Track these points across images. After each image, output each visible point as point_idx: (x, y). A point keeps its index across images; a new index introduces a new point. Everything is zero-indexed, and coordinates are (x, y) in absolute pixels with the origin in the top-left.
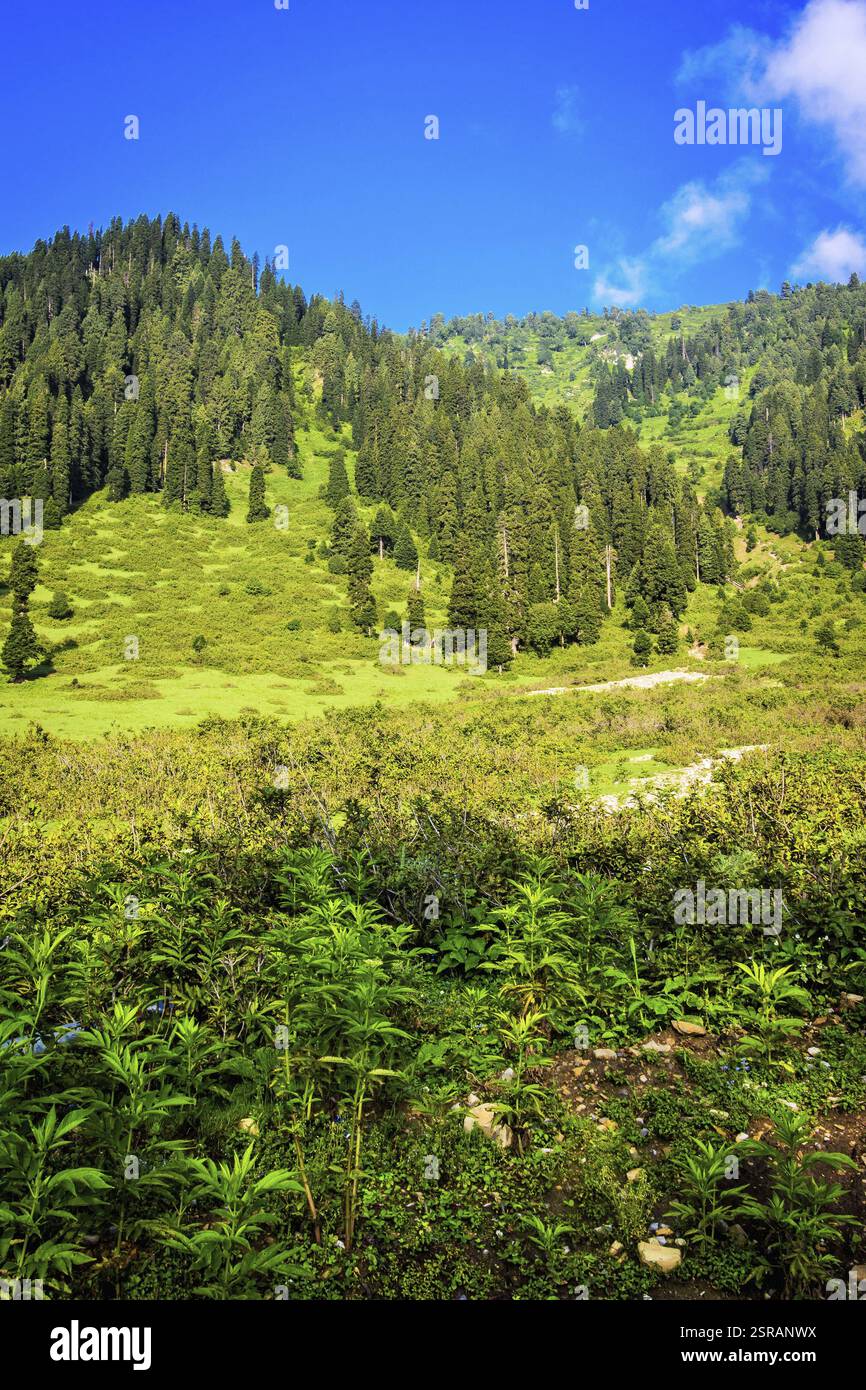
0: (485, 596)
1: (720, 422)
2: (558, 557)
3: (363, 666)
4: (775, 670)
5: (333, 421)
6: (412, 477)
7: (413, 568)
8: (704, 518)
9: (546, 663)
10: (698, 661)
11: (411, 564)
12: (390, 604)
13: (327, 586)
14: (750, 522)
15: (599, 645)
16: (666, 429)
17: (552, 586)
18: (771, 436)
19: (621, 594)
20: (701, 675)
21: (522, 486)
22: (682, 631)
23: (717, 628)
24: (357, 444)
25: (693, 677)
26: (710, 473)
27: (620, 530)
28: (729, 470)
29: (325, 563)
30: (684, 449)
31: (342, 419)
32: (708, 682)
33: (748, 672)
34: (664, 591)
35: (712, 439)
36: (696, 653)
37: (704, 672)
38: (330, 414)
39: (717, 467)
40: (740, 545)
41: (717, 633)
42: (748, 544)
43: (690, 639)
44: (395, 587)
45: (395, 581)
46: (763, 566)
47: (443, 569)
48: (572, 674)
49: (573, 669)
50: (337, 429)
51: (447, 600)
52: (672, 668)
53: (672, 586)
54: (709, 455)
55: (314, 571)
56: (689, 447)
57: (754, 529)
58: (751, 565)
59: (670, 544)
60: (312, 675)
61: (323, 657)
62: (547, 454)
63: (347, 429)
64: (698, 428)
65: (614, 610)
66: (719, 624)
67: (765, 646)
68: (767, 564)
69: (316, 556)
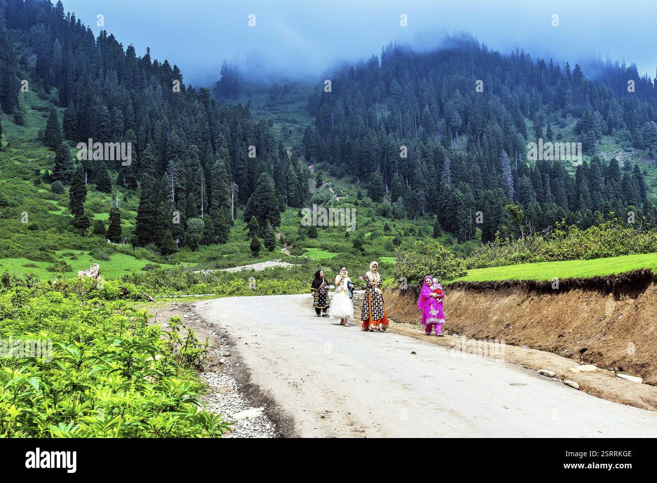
0: (161, 213)
1: (302, 99)
2: (203, 188)
3: (82, 254)
4: (329, 262)
5: (44, 84)
6: (105, 130)
7: (108, 191)
8: (291, 167)
9: (197, 255)
10: (287, 256)
11: (107, 189)
12: (95, 214)
13: (52, 202)
14: (319, 169)
15: (227, 245)
16: (268, 102)
17: (199, 207)
18: (333, 113)
19: (240, 213)
20: (288, 264)
21: (178, 141)
22: (278, 236)
23: (298, 236)
24: (64, 102)
25: (285, 265)
26: (294, 134)
27: (241, 172)
28: (307, 133)
29: (49, 186)
30: (279, 117)
31: (52, 85)
32: (293, 268)
33: (315, 262)
34: (267, 213)
35: (296, 112)
36: (285, 251)
37: (290, 262)
38: (42, 80)
39: (300, 130)
40: (312, 183)
41: (298, 239)
42: (317, 183)
43: (282, 241)
44: (97, 204)
45: (97, 199)
46: (326, 197)
47: (126, 193)
48: (215, 262)
49: (214, 259)
50: (47, 91)
51: (135, 214)
52: (272, 259)
53: (272, 210)
54: (295, 122)
55: (41, 191)
56: (283, 116)
57: (321, 174)
58: (318, 196)
59: (272, 184)
60: (50, 260)
61: (55, 248)
62: (193, 120)
63: (54, 91)
64: (288, 103)
65: (236, 222)
66: (299, 234)
67: (324, 248)
68: (328, 196)
69: (41, 180)
